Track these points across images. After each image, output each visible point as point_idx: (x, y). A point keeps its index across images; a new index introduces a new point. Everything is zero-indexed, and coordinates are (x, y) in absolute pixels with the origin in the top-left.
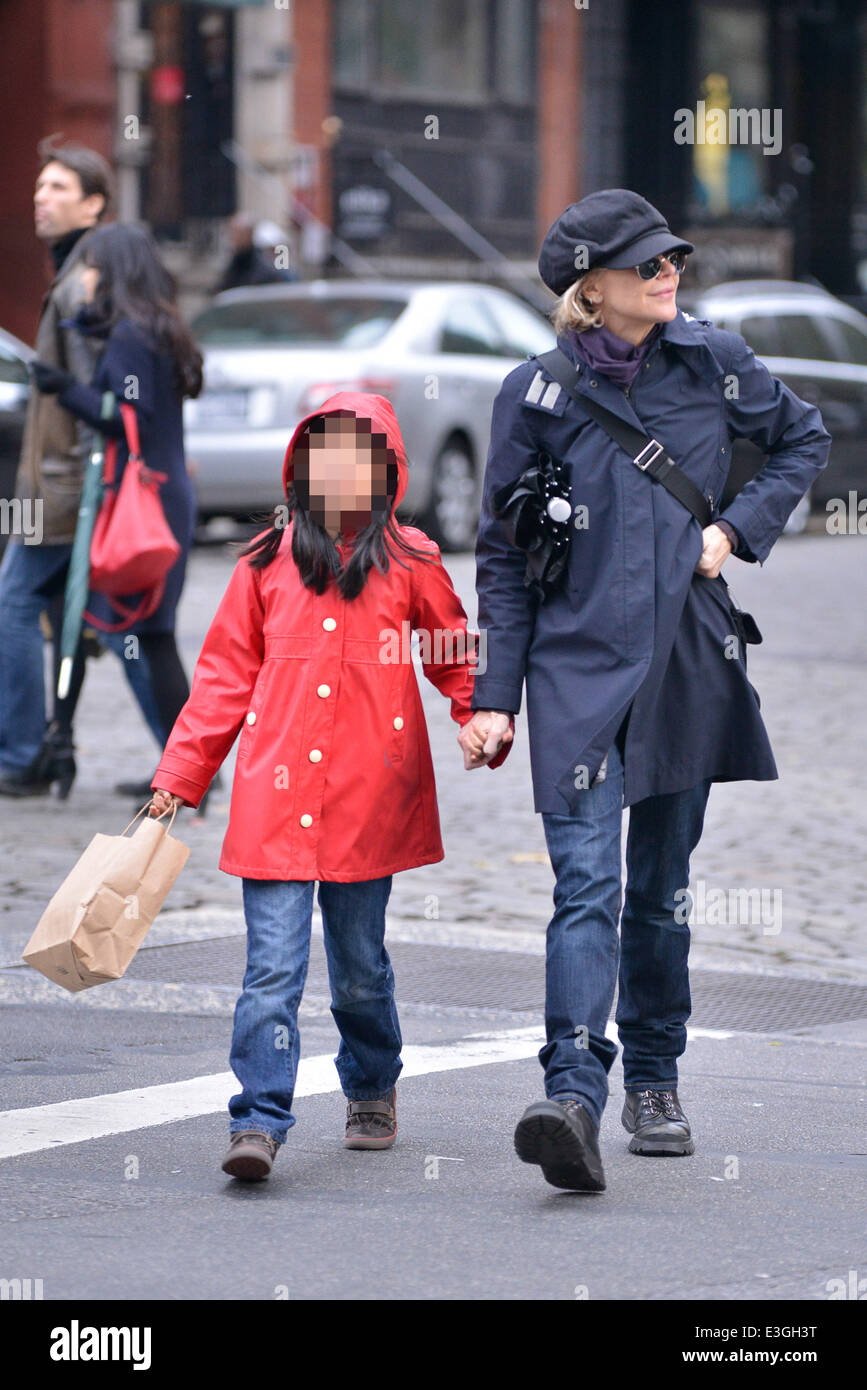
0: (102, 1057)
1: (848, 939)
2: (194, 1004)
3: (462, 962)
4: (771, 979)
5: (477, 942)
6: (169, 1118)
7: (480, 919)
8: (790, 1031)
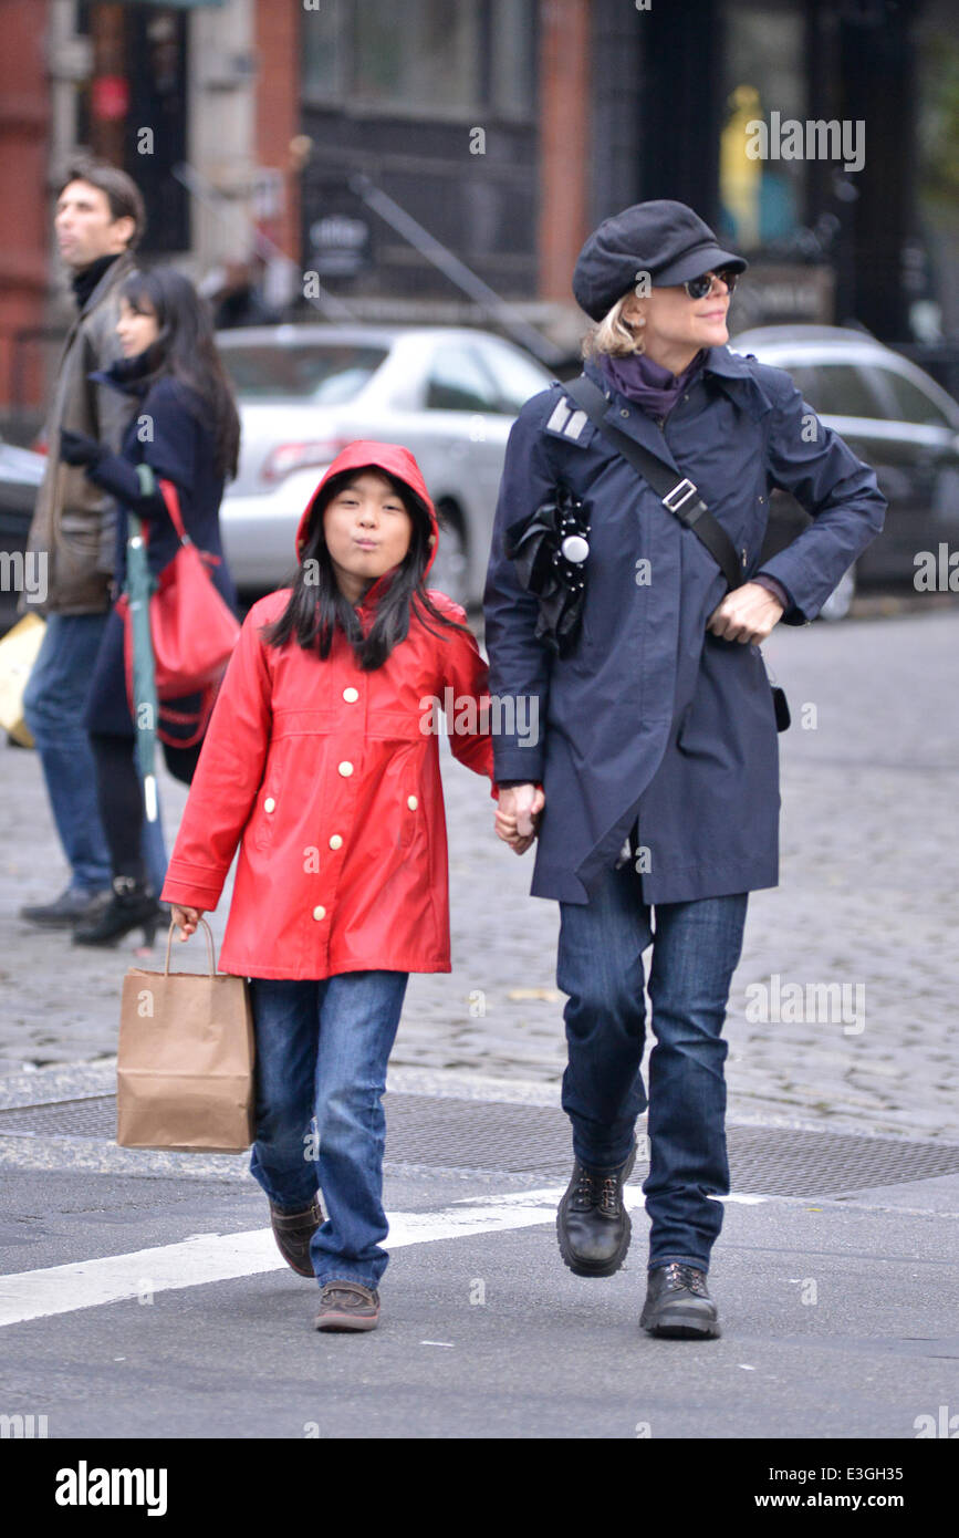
0: (34, 1225)
1: (898, 1088)
2: (140, 1164)
3: (452, 1114)
4: (810, 1135)
5: (469, 1091)
6: (111, 1297)
7: (473, 1065)
8: (832, 1195)
